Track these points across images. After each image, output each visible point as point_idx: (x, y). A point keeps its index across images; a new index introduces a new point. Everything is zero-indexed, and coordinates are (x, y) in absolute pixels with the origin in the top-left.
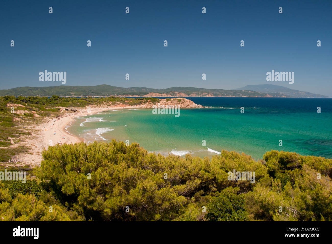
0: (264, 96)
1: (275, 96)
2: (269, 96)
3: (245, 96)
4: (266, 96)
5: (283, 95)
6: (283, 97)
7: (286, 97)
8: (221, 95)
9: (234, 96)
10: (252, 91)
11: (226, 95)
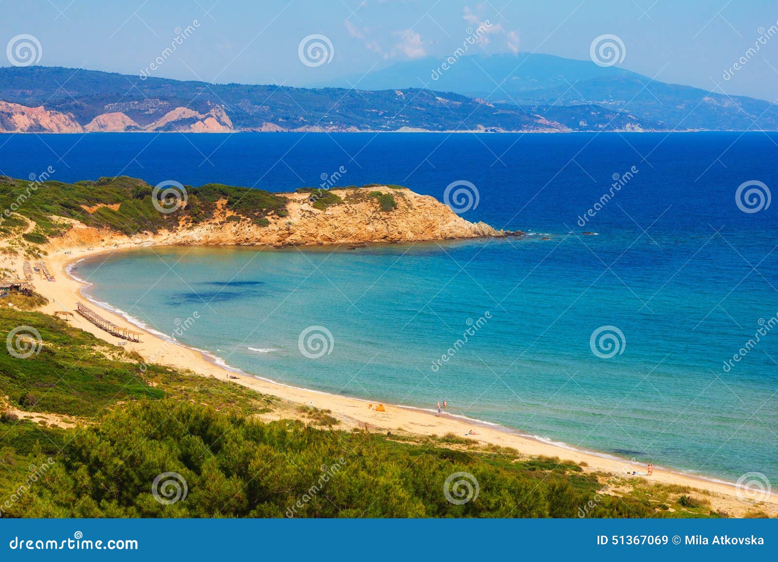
0: (520, 128)
1: (581, 123)
2: (550, 127)
3: (417, 126)
4: (537, 125)
5: (622, 119)
6: (628, 128)
7: (641, 130)
8: (274, 121)
9: (350, 124)
10: (451, 96)
11: (303, 124)
